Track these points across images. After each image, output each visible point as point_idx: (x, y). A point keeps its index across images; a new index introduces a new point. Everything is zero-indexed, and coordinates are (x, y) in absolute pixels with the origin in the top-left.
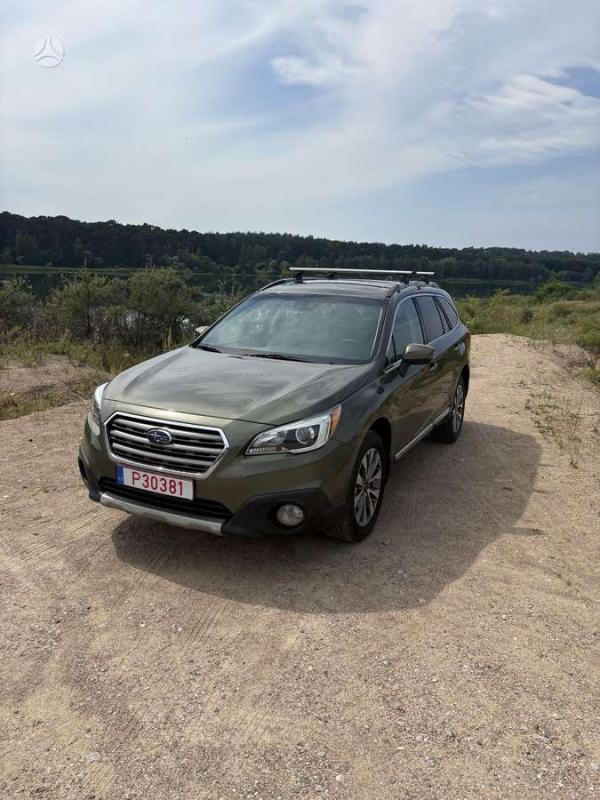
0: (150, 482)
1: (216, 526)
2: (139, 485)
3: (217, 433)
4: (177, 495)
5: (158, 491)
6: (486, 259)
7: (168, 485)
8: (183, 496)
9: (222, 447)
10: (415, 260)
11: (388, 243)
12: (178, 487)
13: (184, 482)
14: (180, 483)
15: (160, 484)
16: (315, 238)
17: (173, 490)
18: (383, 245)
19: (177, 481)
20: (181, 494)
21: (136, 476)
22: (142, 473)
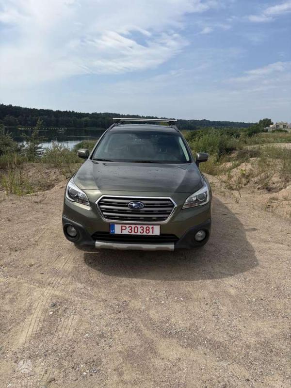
0: (133, 230)
1: (171, 246)
2: (126, 232)
3: (169, 200)
4: (151, 234)
5: (139, 233)
6: (104, 118)
7: (145, 230)
8: (154, 234)
9: (173, 206)
10: (70, 118)
11: (54, 110)
12: (151, 230)
13: (154, 226)
14: (153, 228)
15: (140, 230)
16: (13, 106)
17: (148, 232)
18: (52, 111)
19: (151, 227)
20: (153, 233)
21: (124, 228)
22: (127, 226)
